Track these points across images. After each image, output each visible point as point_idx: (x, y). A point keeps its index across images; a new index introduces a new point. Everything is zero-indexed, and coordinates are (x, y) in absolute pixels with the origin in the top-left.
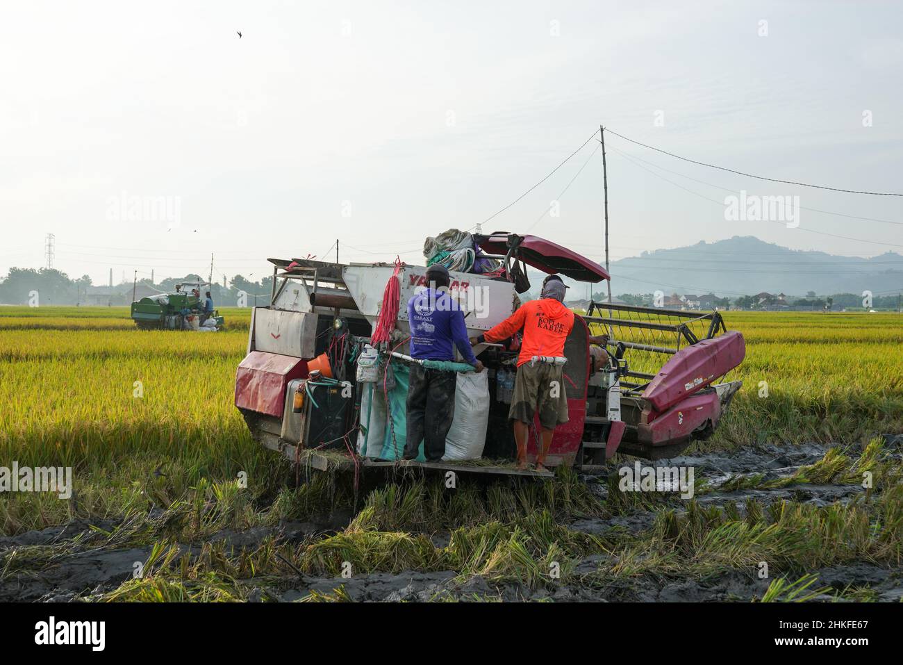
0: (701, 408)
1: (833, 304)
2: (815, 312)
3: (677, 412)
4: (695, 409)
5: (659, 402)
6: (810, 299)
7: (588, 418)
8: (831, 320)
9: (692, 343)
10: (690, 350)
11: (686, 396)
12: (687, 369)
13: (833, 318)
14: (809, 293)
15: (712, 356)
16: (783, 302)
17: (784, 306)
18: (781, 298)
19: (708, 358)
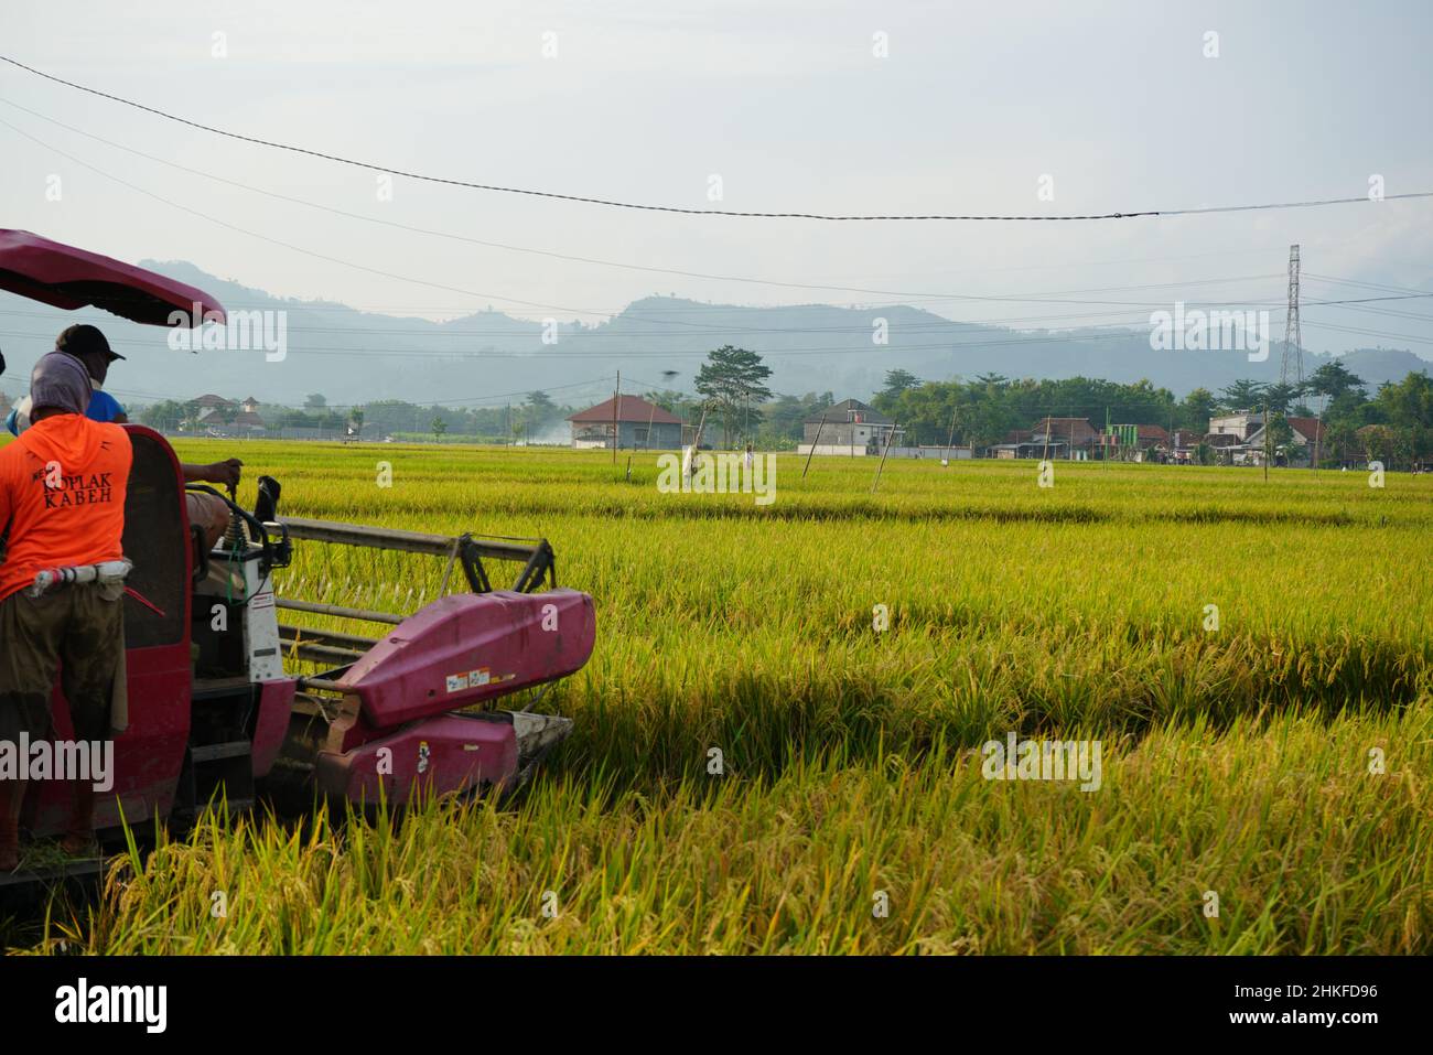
0: (476, 748)
1: (365, 424)
2: (326, 442)
3: (417, 740)
4: (460, 744)
5: (381, 700)
6: (313, 413)
7: (199, 686)
8: (361, 461)
9: (476, 590)
10: (470, 600)
11: (445, 707)
12: (457, 641)
13: (363, 455)
14: (310, 397)
15: (518, 626)
16: (253, 418)
17: (255, 428)
18: (248, 409)
19: (509, 629)
